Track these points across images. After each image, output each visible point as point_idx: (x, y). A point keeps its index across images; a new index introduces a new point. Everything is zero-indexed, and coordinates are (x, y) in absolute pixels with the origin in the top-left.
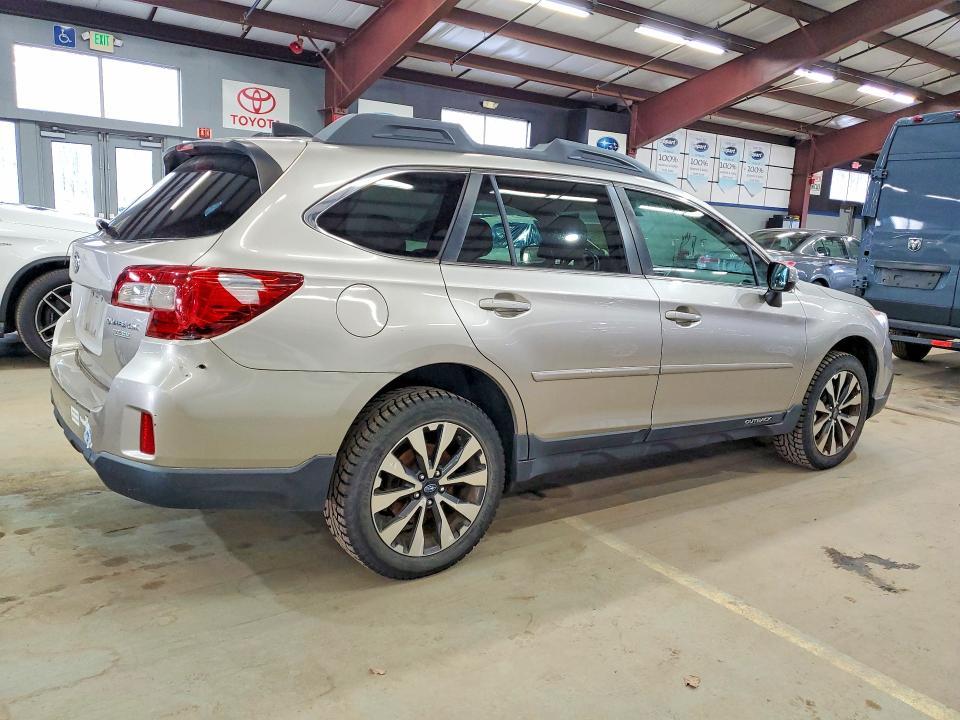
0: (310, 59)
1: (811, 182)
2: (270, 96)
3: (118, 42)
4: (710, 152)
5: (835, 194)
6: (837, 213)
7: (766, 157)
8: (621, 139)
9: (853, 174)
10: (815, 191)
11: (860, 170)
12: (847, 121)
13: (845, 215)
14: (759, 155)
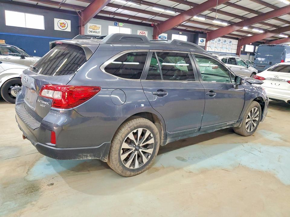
0: (150, 25)
1: (241, 48)
2: (145, 33)
3: (123, 25)
4: (221, 42)
5: (246, 50)
6: (246, 54)
7: (232, 42)
8: (205, 39)
9: (250, 46)
10: (242, 50)
11: (252, 45)
12: (250, 35)
13: (248, 55)
14: (230, 42)
